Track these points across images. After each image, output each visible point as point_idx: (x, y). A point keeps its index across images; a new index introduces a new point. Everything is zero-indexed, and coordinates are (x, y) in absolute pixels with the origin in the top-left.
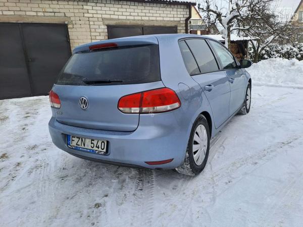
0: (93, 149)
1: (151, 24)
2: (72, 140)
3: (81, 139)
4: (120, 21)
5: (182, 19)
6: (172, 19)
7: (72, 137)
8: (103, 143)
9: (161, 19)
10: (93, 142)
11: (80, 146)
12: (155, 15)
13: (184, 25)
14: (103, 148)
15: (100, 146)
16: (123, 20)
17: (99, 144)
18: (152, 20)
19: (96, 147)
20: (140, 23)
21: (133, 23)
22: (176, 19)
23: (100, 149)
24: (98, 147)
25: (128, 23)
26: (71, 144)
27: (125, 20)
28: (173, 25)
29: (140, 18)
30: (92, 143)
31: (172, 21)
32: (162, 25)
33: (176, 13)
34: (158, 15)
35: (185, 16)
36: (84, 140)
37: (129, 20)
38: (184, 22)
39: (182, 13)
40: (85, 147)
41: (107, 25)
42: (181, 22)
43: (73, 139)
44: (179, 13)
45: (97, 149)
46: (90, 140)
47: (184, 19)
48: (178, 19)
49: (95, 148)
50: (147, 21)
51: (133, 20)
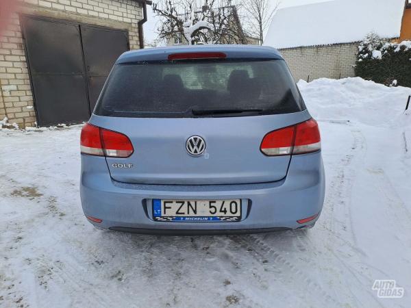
0: (214, 215)
1: (92, 21)
2: (165, 208)
3: (186, 204)
4: (41, 10)
5: (134, 21)
6: (120, 19)
7: (165, 203)
8: (233, 205)
9: (106, 16)
10: (212, 204)
11: (186, 215)
12: (96, 9)
13: (136, 30)
14: (234, 210)
15: (228, 209)
16: (47, 8)
17: (227, 205)
18: (93, 17)
19: (221, 211)
20: (74, 18)
21: (63, 15)
22: (126, 20)
23: (229, 214)
24: (225, 211)
25: (56, 14)
26: (163, 215)
27: (50, 9)
28: (123, 27)
29: (73, 10)
30: (211, 207)
31: (120, 22)
32: (108, 25)
33: (125, 10)
34: (101, 10)
35: (138, 18)
36: (193, 204)
37: (56, 10)
38: (137, 26)
39: (134, 12)
40: (197, 215)
41: (19, 13)
42: (133, 25)
43: (167, 205)
44: (129, 11)
45: (223, 214)
46: (208, 203)
47: (136, 22)
48: (129, 21)
49: (218, 214)
50: (86, 16)
51: (63, 11)
